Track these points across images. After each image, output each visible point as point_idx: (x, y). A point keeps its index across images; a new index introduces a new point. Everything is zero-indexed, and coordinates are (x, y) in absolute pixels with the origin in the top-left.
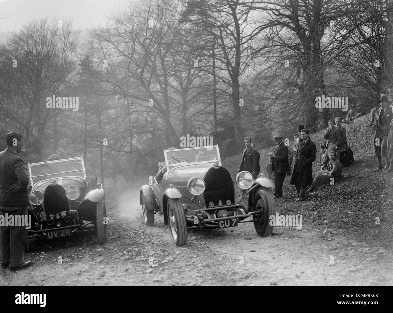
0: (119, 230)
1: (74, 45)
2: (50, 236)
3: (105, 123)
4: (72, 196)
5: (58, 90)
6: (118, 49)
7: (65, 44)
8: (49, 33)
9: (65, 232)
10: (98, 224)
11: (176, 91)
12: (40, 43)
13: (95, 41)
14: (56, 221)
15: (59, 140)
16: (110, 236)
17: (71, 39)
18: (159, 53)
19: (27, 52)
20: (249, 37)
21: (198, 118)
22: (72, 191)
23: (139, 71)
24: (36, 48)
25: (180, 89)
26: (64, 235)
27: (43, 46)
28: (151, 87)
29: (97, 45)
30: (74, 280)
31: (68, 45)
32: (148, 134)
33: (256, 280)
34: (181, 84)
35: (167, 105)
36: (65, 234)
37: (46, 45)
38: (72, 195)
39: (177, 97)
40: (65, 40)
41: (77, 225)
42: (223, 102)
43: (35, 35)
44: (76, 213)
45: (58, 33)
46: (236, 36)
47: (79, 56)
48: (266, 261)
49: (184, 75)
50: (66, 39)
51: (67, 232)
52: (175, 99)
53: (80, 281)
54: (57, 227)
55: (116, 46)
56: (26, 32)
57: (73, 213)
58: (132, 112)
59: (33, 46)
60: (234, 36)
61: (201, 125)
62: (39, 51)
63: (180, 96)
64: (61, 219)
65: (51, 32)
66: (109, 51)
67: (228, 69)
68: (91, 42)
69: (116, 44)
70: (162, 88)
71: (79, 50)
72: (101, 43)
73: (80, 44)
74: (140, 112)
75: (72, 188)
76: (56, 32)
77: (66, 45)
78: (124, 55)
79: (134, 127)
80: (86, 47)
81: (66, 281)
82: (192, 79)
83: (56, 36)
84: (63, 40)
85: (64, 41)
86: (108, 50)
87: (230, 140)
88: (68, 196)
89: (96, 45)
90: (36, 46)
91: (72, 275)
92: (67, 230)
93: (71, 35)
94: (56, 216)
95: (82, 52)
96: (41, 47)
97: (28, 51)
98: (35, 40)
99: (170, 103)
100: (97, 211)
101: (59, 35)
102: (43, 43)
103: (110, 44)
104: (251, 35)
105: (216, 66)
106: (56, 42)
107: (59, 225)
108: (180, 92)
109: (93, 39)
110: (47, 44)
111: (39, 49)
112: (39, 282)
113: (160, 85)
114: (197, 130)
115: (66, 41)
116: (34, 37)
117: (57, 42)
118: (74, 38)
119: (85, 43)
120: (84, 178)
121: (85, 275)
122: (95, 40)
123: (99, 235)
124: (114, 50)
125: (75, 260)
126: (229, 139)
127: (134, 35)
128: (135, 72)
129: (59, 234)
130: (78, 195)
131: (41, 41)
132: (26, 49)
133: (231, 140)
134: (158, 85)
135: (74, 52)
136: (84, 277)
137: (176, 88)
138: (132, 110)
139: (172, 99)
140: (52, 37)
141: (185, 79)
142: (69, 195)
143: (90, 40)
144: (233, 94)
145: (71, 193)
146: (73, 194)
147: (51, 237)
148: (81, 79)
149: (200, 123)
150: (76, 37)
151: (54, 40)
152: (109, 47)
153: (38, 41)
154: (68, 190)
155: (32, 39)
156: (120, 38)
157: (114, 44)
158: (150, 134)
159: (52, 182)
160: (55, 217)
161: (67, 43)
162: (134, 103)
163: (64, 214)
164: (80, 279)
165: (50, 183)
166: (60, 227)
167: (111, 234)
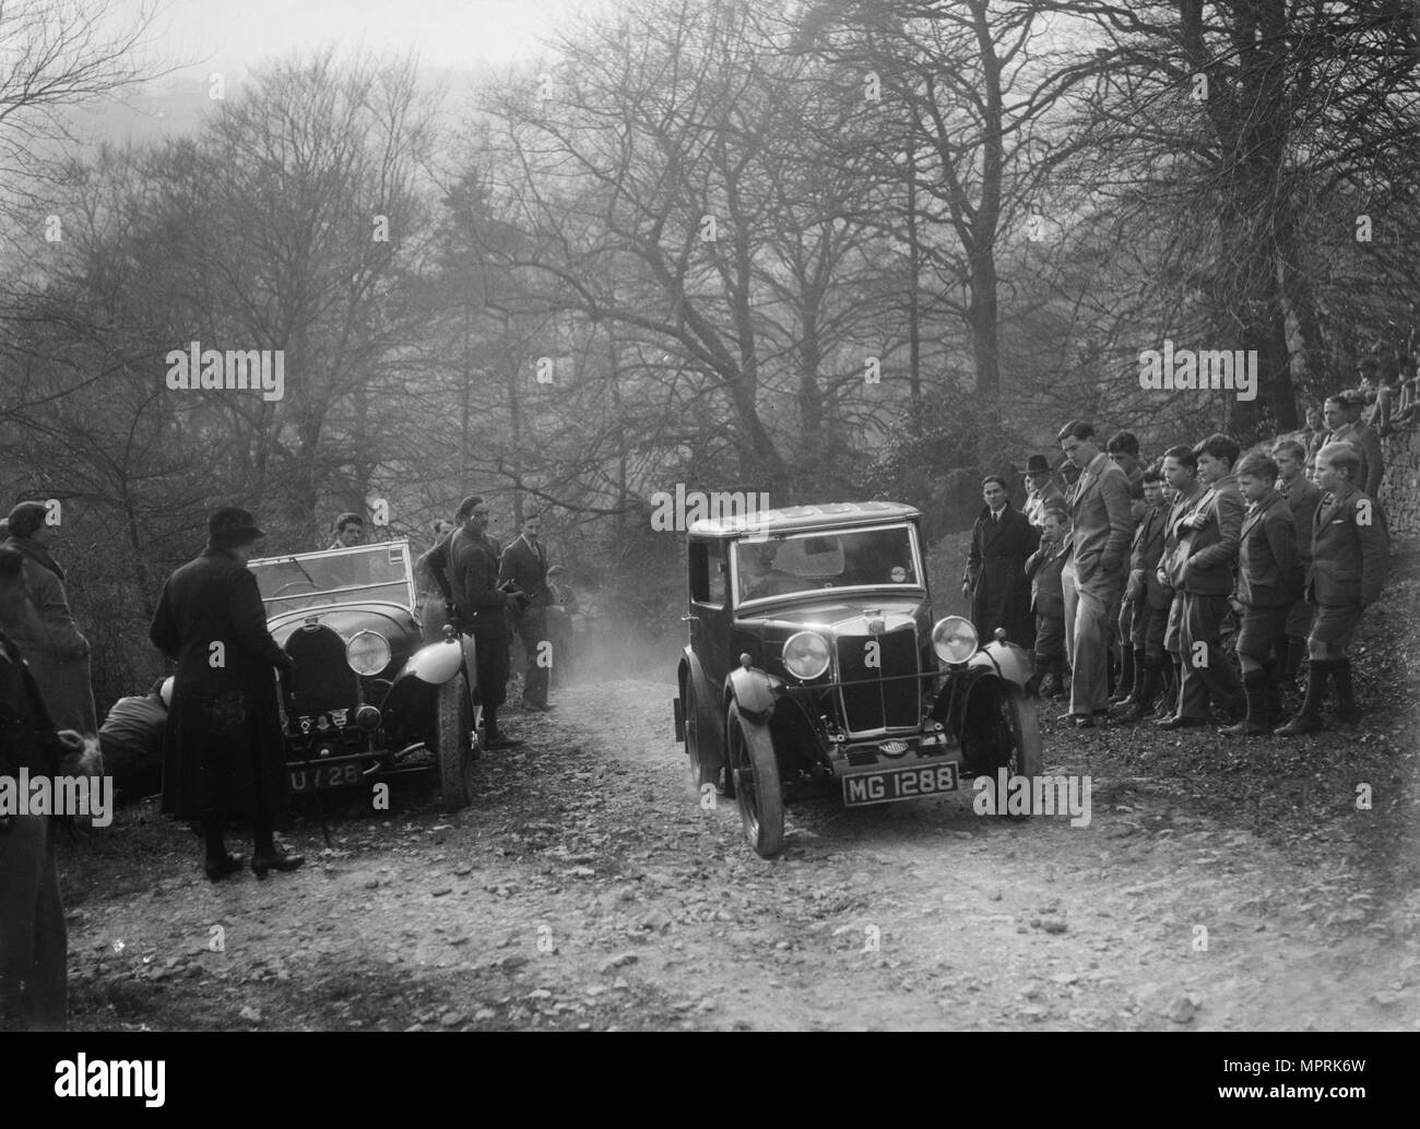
0: (519, 774)
1: (424, 138)
2: (299, 783)
3: (530, 406)
4: (366, 662)
5: (372, 290)
6: (572, 151)
7: (394, 135)
8: (340, 95)
9: (344, 774)
10: (442, 752)
11: (781, 294)
12: (310, 130)
13: (497, 122)
14: (318, 738)
15: (373, 468)
16: (489, 789)
17: (413, 117)
18: (720, 160)
19: (265, 162)
20: (1026, 108)
21: (857, 391)
22: (367, 647)
23: (648, 225)
24: (296, 148)
25: (796, 291)
26: (341, 782)
27: (317, 145)
28: (687, 282)
29: (503, 136)
30: (353, 908)
31: (405, 138)
32: (682, 448)
33: (860, 914)
34: (799, 272)
35: (746, 345)
36: (342, 778)
37: (330, 138)
38: (367, 660)
39: (782, 315)
40: (393, 122)
41: (378, 753)
42: (946, 334)
43: (292, 106)
44: (375, 716)
45: (370, 97)
46: (985, 102)
47: (439, 176)
48: (909, 866)
49: (811, 237)
50: (398, 119)
51: (348, 774)
52: (774, 324)
53: (370, 911)
54: (320, 757)
55: (567, 143)
56: (262, 95)
57: (369, 714)
58: (626, 369)
59: (286, 143)
60: (979, 103)
61: (870, 415)
62: (307, 159)
63: (795, 312)
64: (333, 736)
65: (347, 94)
66: (543, 159)
67: (956, 222)
68: (483, 129)
69: (565, 133)
70: (728, 283)
71: (439, 156)
72: (515, 132)
73: (446, 133)
74: (652, 370)
75: (366, 638)
76: (362, 94)
77: (398, 139)
78: (595, 171)
79: (632, 423)
80: (465, 143)
81: (329, 910)
82: (839, 251)
83: (361, 109)
84: (387, 119)
85: (389, 124)
86: (538, 156)
87: (959, 473)
88: (355, 664)
89: (498, 139)
90: (293, 142)
91: (348, 895)
92: (350, 767)
93: (414, 101)
94: (317, 723)
95: (450, 164)
96: (312, 144)
97: (270, 158)
98: (292, 121)
99: (757, 339)
100: (441, 711)
101: (372, 105)
102: (321, 132)
103: (544, 133)
104: (1029, 103)
105: (917, 208)
106: (364, 129)
107: (326, 751)
108: (794, 299)
109: (487, 116)
110: (334, 136)
111: (307, 152)
112: (253, 913)
113: (724, 272)
114: (856, 434)
115: (397, 125)
116: (291, 113)
117: (368, 129)
118: (423, 114)
119: (461, 130)
120: (411, 609)
121: (383, 896)
122: (496, 119)
123: (444, 783)
124: (558, 156)
125: (363, 855)
126: (957, 470)
127: (630, 101)
128: (631, 230)
129: (325, 779)
130: (382, 661)
131: (314, 126)
132: (262, 154)
133: (964, 471)
134: (716, 272)
135: (422, 162)
136: (381, 900)
137: (781, 282)
138: (624, 363)
139: (766, 321)
140: (349, 113)
141: (812, 254)
142: (356, 659)
143: (478, 117)
144: (974, 309)
145: (363, 655)
146: (369, 658)
147: (301, 788)
148: (449, 252)
149: (863, 409)
150: (431, 110)
151: (357, 120)
152: (543, 146)
153: (302, 125)
154: (354, 646)
155: (283, 120)
156: (582, 112)
157: (558, 135)
158: (689, 445)
159: (307, 621)
160: (313, 726)
161: (402, 132)
162: (635, 340)
163: (340, 717)
164: (368, 906)
165: (302, 624)
166: (330, 755)
167: (490, 785)
